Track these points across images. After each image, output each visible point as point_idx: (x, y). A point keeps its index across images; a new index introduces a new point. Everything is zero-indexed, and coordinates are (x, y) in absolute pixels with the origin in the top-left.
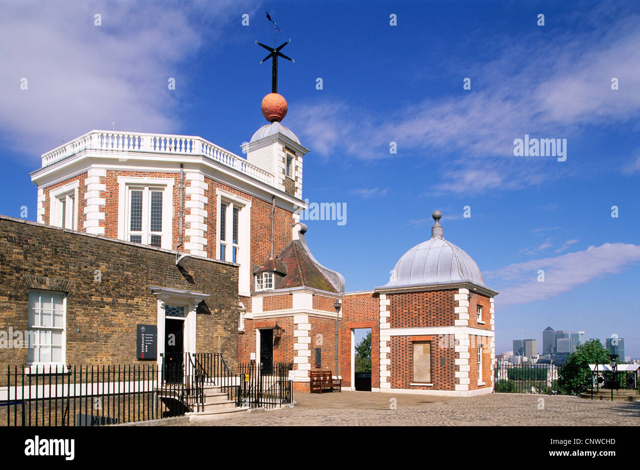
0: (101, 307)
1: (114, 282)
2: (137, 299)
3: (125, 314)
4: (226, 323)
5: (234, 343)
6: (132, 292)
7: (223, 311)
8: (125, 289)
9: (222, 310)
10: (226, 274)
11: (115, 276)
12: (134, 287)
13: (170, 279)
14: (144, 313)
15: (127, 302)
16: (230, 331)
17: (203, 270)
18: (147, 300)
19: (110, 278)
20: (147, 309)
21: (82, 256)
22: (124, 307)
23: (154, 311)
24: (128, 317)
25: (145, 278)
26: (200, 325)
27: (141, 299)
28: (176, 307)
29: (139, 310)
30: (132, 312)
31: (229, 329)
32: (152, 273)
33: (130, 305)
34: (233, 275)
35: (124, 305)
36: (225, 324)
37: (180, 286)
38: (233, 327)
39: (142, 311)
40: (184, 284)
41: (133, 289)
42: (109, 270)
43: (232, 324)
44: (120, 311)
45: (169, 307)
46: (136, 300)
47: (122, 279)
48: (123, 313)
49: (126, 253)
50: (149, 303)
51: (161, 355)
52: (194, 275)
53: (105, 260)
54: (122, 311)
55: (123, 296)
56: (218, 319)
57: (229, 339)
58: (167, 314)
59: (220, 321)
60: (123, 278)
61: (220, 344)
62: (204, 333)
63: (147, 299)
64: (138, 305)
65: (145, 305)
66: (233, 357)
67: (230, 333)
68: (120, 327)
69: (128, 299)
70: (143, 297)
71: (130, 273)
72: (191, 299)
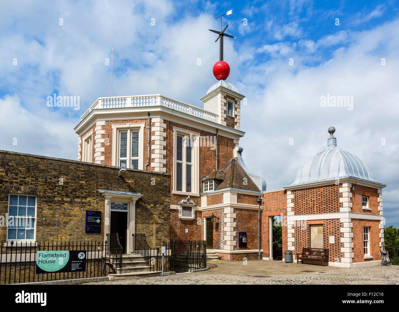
0: (61, 204)
1: (72, 188)
2: (89, 199)
3: (80, 208)
4: (160, 214)
5: (166, 227)
6: (85, 194)
7: (158, 206)
8: (80, 192)
9: (157, 205)
10: (160, 181)
11: (73, 184)
12: (87, 191)
13: (115, 186)
14: (95, 208)
15: (82, 200)
16: (163, 219)
17: (141, 178)
18: (97, 199)
19: (69, 186)
20: (97, 205)
21: (48, 172)
22: (79, 204)
23: (103, 206)
24: (82, 210)
25: (95, 185)
26: (139, 215)
27: (92, 199)
28: (121, 204)
29: (91, 206)
30: (85, 207)
31: (163, 217)
32: (101, 182)
33: (83, 203)
34: (165, 181)
35: (79, 203)
36: (159, 215)
37: (122, 189)
38: (166, 216)
39: (93, 206)
40: (126, 189)
41: (86, 192)
42: (68, 181)
43: (165, 214)
44: (76, 207)
45: (116, 203)
46: (88, 199)
47: (78, 186)
48: (78, 208)
49: (81, 169)
50: (98, 201)
51: (107, 235)
52: (134, 182)
53: (65, 174)
54: (78, 207)
55: (78, 197)
56: (153, 211)
57: (162, 224)
58: (112, 208)
59: (155, 212)
60: (79, 185)
61: (155, 228)
62: (142, 221)
63: (96, 198)
64: (90, 203)
65: (95, 202)
66: (165, 236)
67: (163, 220)
68: (76, 217)
69: (82, 199)
70: (94, 198)
71: (84, 182)
72: (131, 199)
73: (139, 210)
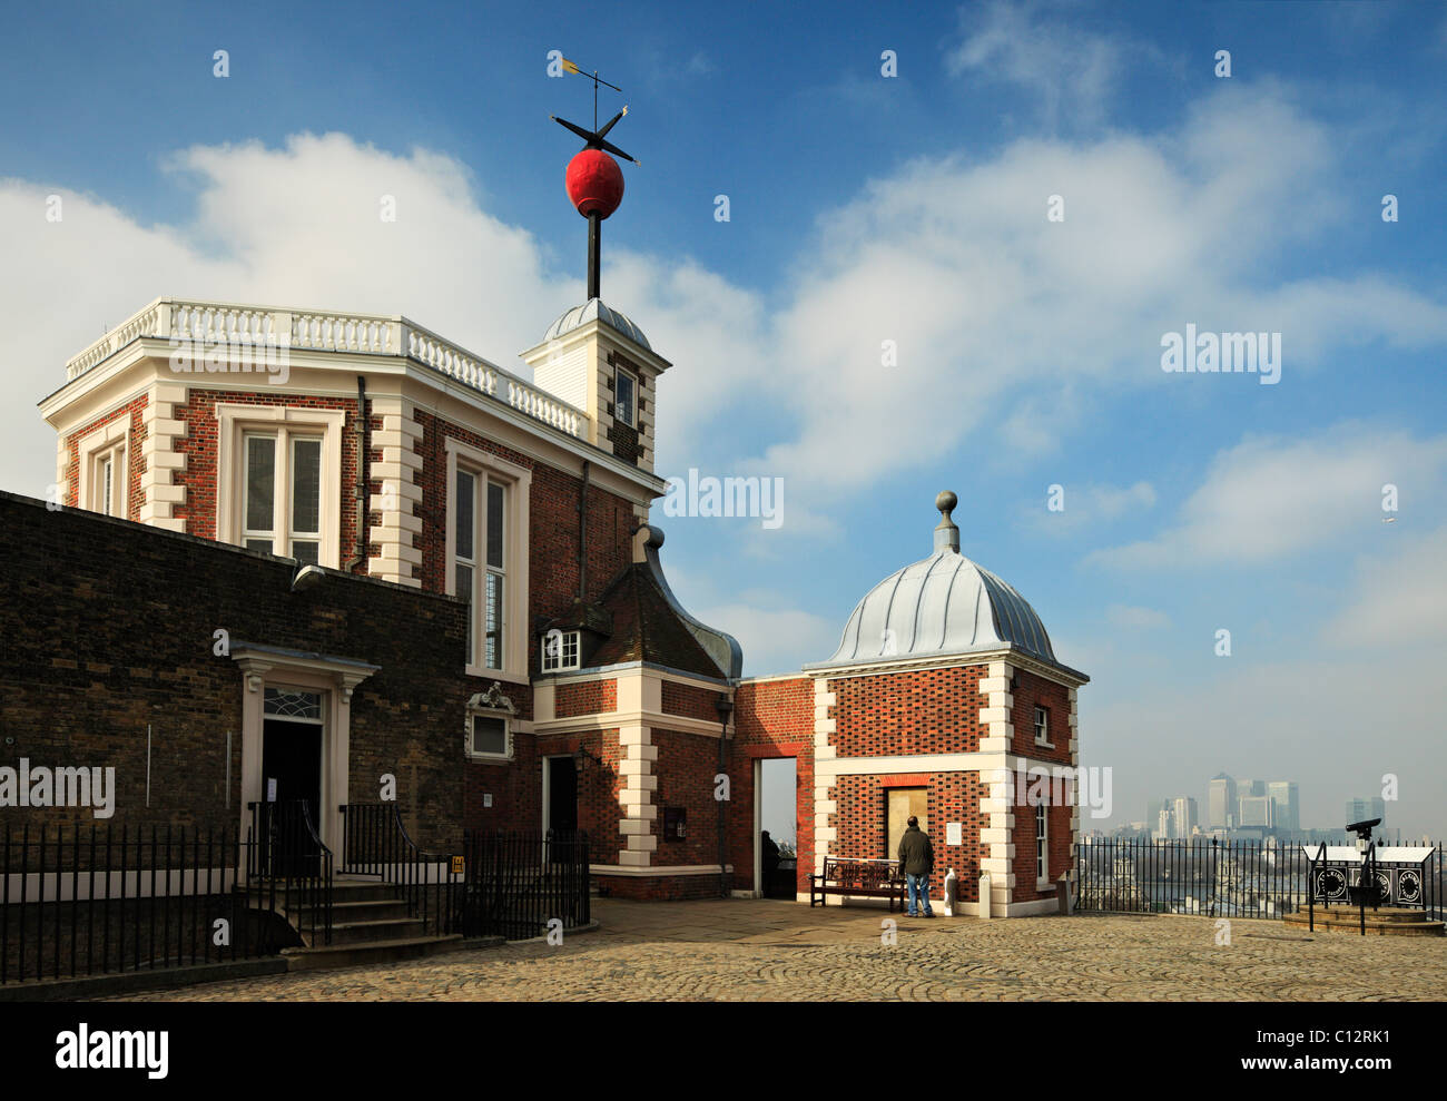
0: (76, 684)
1: (118, 625)
2: (183, 670)
3: (150, 705)
4: (433, 737)
5: (451, 784)
6: (169, 651)
7: (425, 708)
8: (150, 642)
9: (423, 706)
10: (434, 620)
11: (121, 612)
12: (177, 640)
13: (280, 627)
14: (204, 705)
15: (156, 675)
16: (441, 754)
17: (371, 608)
18: (216, 674)
19: (107, 615)
20: (213, 695)
22: (149, 687)
23: (234, 701)
24: (156, 712)
25: (208, 620)
26: (362, 737)
27: (196, 671)
28: (298, 695)
29: (192, 697)
30: (169, 701)
31: (441, 750)
32: (226, 608)
33: (164, 684)
34: (449, 624)
35: (146, 683)
36: (428, 739)
37: (305, 643)
38: (451, 745)
39: (199, 699)
40: (318, 641)
41: (173, 645)
42: (103, 596)
43: (447, 739)
44: (134, 697)
45: (280, 692)
46: (181, 672)
47: (141, 618)
48: (142, 704)
49: (153, 556)
50: (218, 681)
51: (251, 806)
52: (346, 618)
53: (91, 569)
54: (141, 698)
55: (143, 662)
56: (410, 727)
57: (439, 773)
58: (268, 708)
59: (416, 730)
60: (145, 617)
61: (417, 786)
62: (373, 758)
63: (212, 670)
64: (185, 684)
65: (208, 685)
66: (449, 816)
67: (441, 759)
68: (134, 735)
69: (158, 669)
70: (203, 667)
71: (165, 607)
72: (336, 679)
73: (361, 721)
